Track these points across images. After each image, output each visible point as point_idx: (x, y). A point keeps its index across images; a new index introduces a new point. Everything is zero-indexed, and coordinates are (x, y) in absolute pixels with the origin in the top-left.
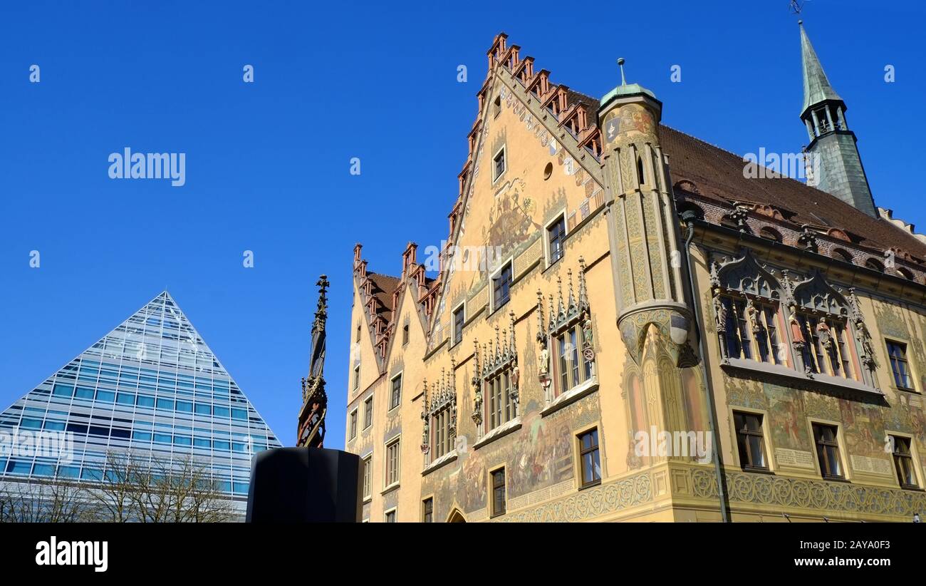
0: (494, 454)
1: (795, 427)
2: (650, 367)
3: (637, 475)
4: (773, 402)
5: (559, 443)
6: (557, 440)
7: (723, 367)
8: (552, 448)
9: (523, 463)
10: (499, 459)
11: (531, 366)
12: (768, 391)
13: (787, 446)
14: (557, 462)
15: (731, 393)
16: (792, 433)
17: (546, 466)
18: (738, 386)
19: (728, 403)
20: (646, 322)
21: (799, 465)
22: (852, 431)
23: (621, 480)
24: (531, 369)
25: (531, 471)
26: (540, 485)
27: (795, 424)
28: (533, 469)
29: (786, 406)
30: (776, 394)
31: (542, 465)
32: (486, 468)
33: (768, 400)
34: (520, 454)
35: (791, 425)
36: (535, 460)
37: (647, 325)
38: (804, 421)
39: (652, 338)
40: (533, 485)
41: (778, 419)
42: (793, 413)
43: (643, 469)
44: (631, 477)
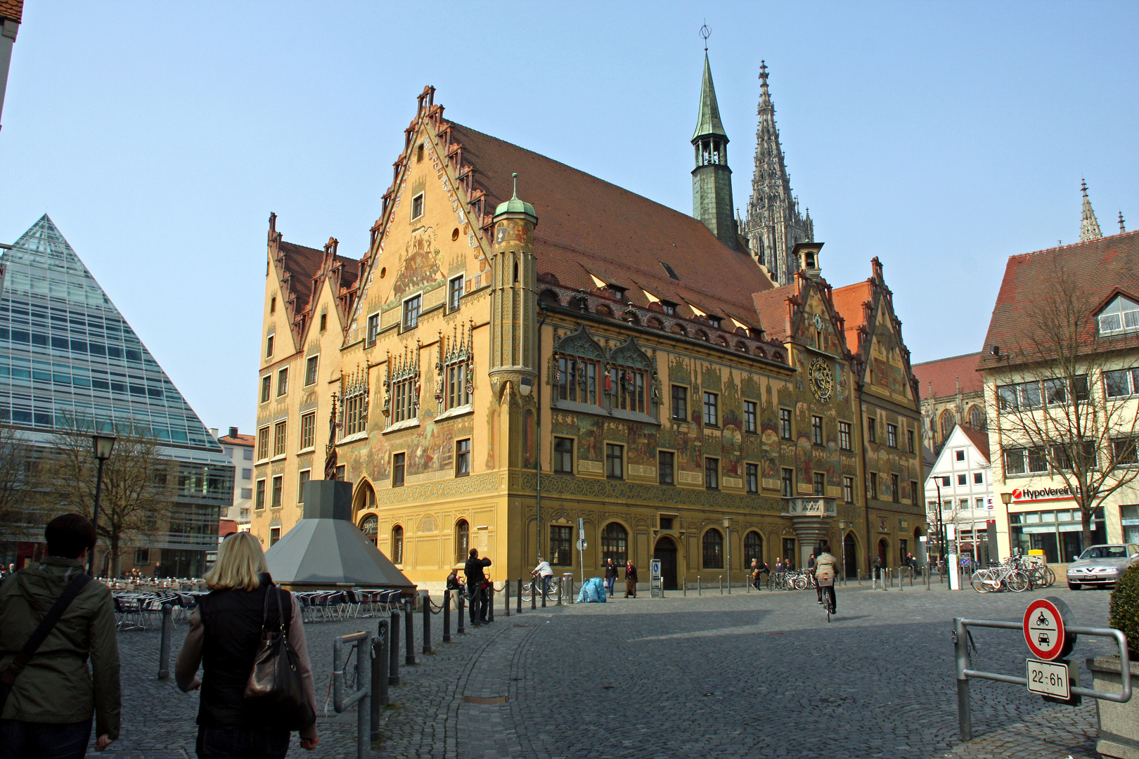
1: (594, 447)
2: (505, 408)
3: (490, 473)
4: (583, 431)
5: (444, 444)
7: (552, 409)
8: (440, 447)
9: (419, 454)
12: (580, 423)
13: (587, 458)
14: (442, 457)
15: (555, 426)
16: (592, 450)
17: (435, 458)
18: (561, 421)
19: (552, 432)
20: (505, 380)
21: (591, 470)
22: (634, 449)
23: (481, 475)
27: (595, 444)
29: (591, 433)
30: (585, 426)
33: (579, 429)
35: (592, 445)
37: (506, 382)
38: (602, 443)
39: (508, 390)
40: (425, 469)
41: (583, 442)
42: (595, 438)
43: (494, 470)
44: (487, 474)
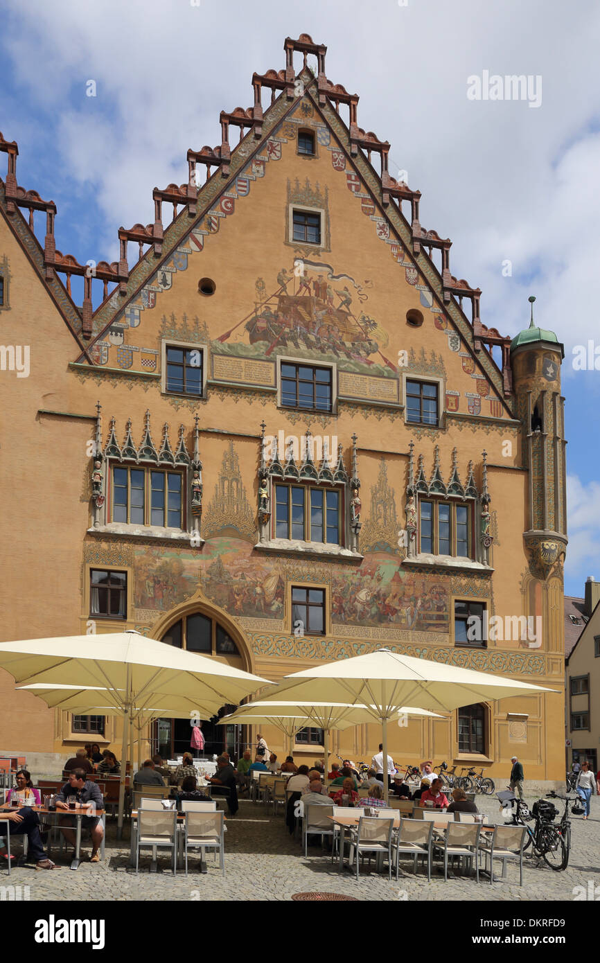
0: (305, 569)
3: (531, 654)
5: (427, 598)
6: (426, 595)
8: (416, 598)
9: (363, 595)
10: (314, 578)
11: (385, 507)
14: (423, 612)
17: (405, 611)
23: (512, 652)
24: (385, 511)
25: (378, 608)
26: (391, 625)
28: (381, 607)
31: (397, 608)
32: (284, 578)
34: (358, 588)
36: (385, 600)
40: (380, 621)
